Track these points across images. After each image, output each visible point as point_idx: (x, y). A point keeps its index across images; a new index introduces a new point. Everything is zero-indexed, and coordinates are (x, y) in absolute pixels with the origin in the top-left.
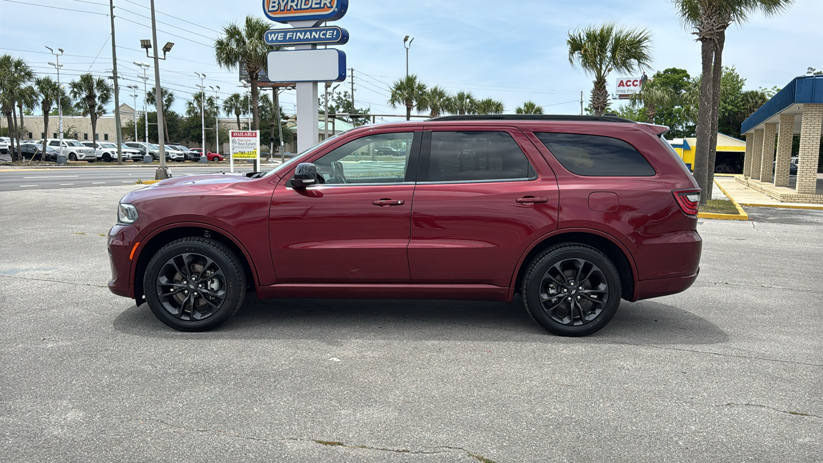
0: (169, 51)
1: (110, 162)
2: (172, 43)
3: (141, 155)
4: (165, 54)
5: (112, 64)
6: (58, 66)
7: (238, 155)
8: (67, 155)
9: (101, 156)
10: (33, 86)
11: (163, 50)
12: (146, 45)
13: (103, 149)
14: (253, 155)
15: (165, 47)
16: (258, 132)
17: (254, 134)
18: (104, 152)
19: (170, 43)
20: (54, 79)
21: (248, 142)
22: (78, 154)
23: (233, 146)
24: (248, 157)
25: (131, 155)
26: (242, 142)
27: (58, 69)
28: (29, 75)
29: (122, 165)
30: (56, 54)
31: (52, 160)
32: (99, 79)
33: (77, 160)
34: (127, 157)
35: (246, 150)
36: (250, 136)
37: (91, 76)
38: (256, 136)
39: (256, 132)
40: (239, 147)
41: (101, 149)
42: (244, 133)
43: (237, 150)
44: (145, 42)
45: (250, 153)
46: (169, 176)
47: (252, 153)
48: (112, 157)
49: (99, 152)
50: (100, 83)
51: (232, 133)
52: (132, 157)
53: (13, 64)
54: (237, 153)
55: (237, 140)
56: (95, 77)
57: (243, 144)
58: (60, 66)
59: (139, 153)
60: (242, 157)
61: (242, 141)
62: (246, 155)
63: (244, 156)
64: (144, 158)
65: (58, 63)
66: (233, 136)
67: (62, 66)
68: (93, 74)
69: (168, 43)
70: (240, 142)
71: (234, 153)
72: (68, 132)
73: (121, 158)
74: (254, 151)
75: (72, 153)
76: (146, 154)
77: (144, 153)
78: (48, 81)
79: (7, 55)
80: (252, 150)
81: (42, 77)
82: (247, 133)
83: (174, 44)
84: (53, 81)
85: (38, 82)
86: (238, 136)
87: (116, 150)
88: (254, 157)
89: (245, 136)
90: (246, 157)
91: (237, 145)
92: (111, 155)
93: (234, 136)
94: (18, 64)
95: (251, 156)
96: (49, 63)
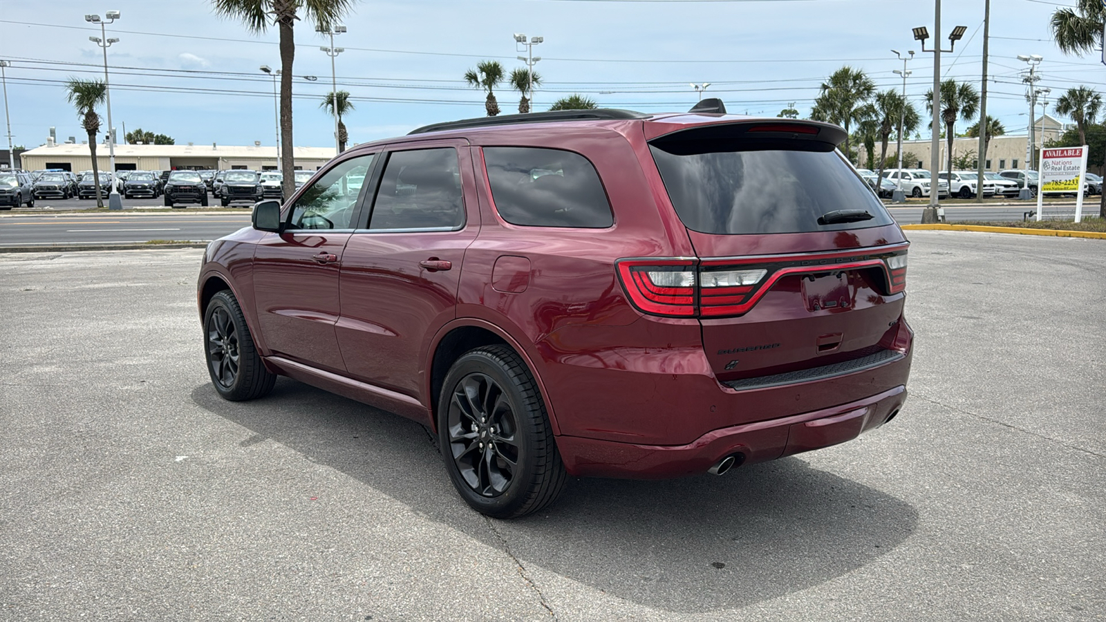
0: (959, 39)
1: (969, 198)
2: (963, 27)
3: (1017, 189)
4: (952, 44)
5: (982, 63)
6: (906, 73)
7: (1051, 186)
8: (911, 190)
9: (958, 191)
10: (874, 103)
11: (950, 38)
12: (921, 34)
13: (962, 181)
14: (1074, 186)
15: (952, 34)
16: (1085, 149)
17: (1078, 152)
18: (961, 186)
19: (960, 27)
20: (899, 92)
21: (1068, 166)
22: (923, 189)
23: (1043, 173)
24: (1065, 189)
25: (1003, 189)
26: (1058, 166)
27: (905, 78)
28: (869, 89)
29: (981, 202)
30: (904, 58)
31: (888, 196)
32: (963, 85)
33: (921, 196)
34: (994, 191)
35: (1063, 179)
36: (1071, 156)
37: (954, 82)
38: (1081, 156)
39: (1081, 149)
40: (1052, 174)
41: (959, 181)
42: (1063, 151)
43: (1049, 179)
44: (919, 30)
45: (1068, 182)
46: (940, 218)
47: (1072, 183)
48: (972, 191)
49: (956, 186)
50: (965, 91)
51: (1045, 152)
52: (1004, 192)
53: (852, 77)
54: (1049, 183)
55: (1050, 164)
56: (958, 83)
57: (1060, 169)
58: (907, 73)
59: (1015, 186)
60: (1056, 189)
61: (1058, 163)
62: (1063, 186)
63: (1060, 187)
64: (1021, 193)
65: (905, 70)
66: (1044, 157)
67: (910, 73)
68: (955, 79)
69: (957, 27)
70: (1055, 166)
71: (1045, 183)
72: (965, 158)
73: (982, 193)
74: (1075, 178)
75: (917, 188)
76: (1023, 186)
77: (1021, 185)
78: (891, 95)
79: (846, 68)
80: (1073, 177)
81: (884, 90)
82: (1067, 150)
83: (966, 27)
84: (898, 94)
85: (880, 97)
86: (1054, 157)
87: (976, 182)
88: (1075, 189)
89: (1065, 157)
90: (1061, 189)
91: (1050, 170)
92: (972, 189)
93: (1047, 157)
94: (858, 77)
95: (1070, 186)
96: (894, 72)
